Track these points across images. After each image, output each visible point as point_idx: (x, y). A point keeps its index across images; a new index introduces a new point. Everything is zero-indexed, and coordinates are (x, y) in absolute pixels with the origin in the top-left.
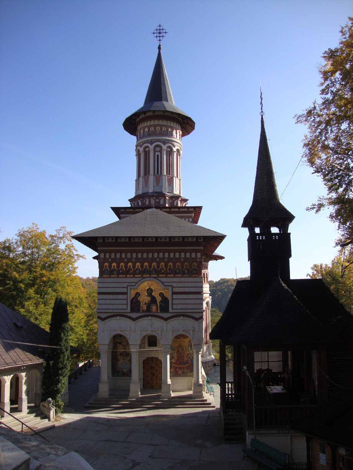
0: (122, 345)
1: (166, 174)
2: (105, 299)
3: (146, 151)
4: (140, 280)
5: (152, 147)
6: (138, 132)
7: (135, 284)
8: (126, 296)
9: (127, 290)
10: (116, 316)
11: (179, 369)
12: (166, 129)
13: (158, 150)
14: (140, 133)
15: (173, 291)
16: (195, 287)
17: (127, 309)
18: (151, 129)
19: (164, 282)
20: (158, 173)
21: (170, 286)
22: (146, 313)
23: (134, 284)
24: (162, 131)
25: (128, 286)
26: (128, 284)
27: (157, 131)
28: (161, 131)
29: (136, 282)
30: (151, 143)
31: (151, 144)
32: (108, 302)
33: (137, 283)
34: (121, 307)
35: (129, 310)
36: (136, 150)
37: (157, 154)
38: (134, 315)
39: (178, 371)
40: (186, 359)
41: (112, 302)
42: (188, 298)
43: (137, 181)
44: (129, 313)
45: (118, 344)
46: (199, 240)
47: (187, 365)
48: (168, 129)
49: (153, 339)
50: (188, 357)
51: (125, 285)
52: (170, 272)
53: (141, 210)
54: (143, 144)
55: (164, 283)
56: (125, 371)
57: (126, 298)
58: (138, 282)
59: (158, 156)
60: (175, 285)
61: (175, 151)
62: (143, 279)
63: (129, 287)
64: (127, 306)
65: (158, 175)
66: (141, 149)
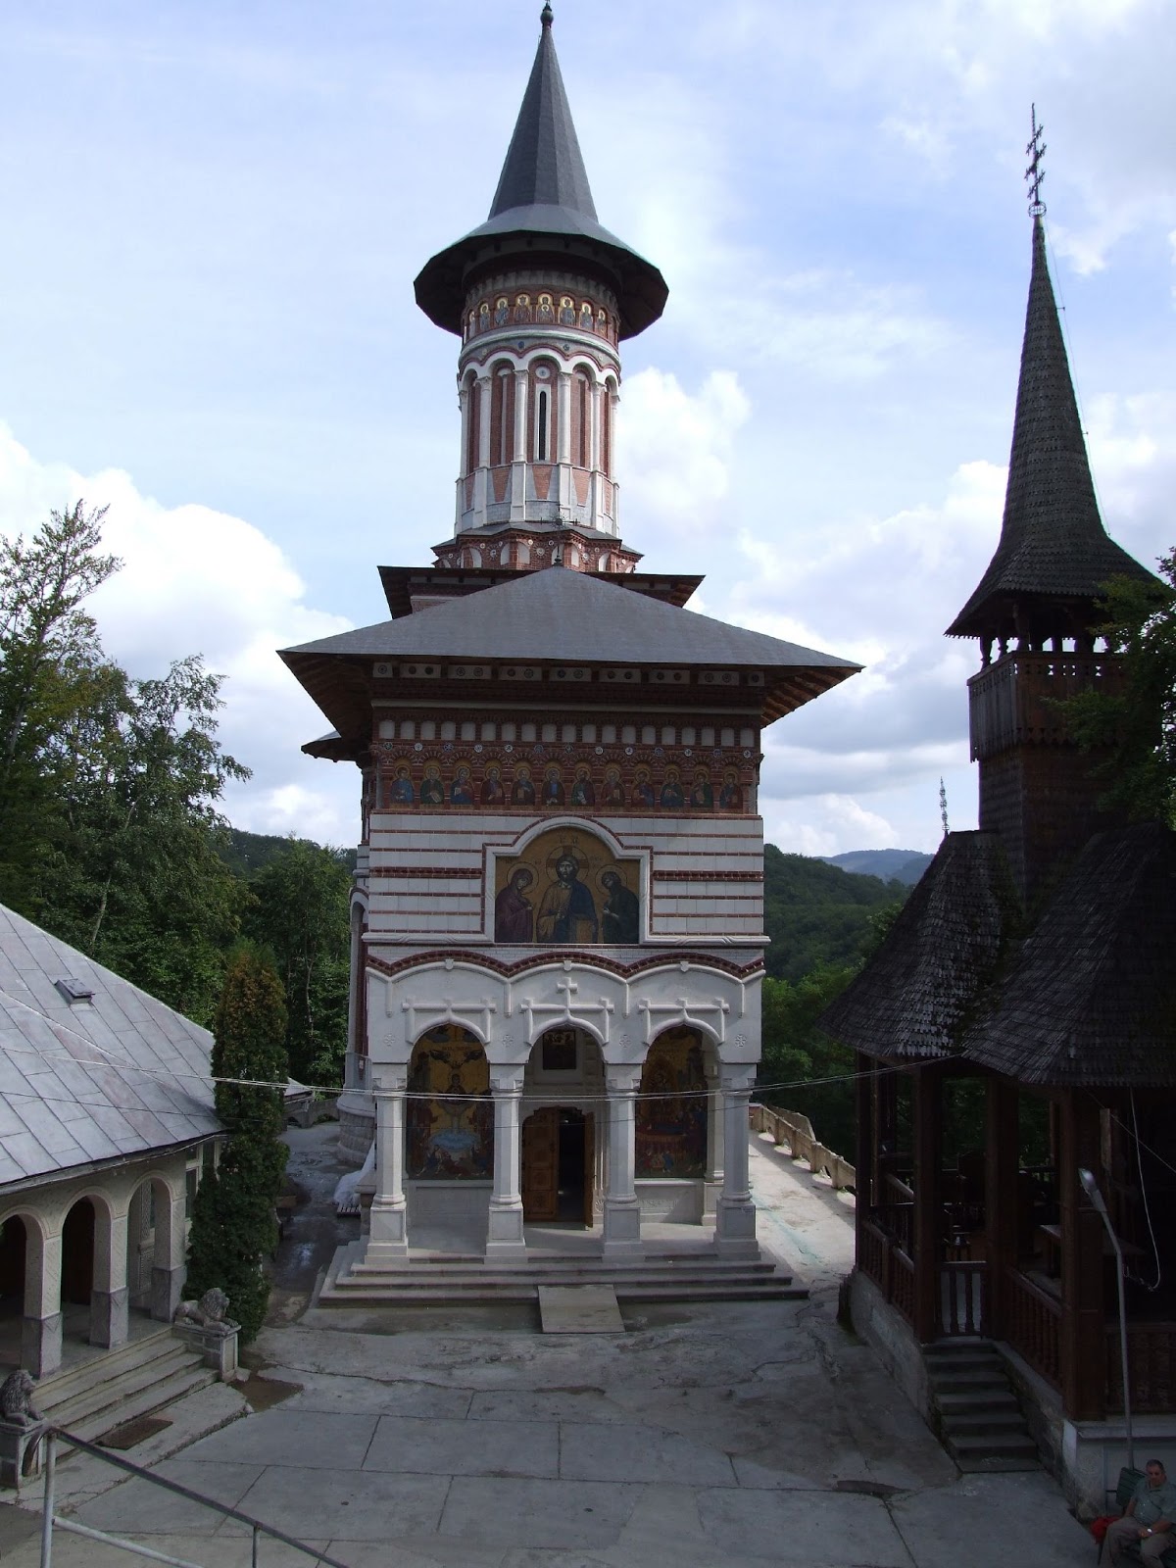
0: (446, 1062)
1: (572, 460)
2: (398, 894)
3: (501, 379)
4: (533, 825)
5: (522, 364)
6: (471, 311)
7: (515, 837)
8: (478, 882)
9: (484, 863)
10: (442, 956)
11: (656, 1151)
12: (571, 303)
13: (542, 377)
14: (478, 316)
15: (654, 869)
16: (736, 854)
17: (482, 931)
18: (519, 300)
19: (621, 834)
20: (542, 456)
21: (644, 848)
22: (553, 947)
23: (510, 839)
24: (560, 309)
25: (485, 845)
26: (486, 839)
27: (540, 307)
28: (556, 311)
29: (517, 830)
30: (520, 351)
31: (520, 356)
32: (409, 903)
33: (519, 835)
34: (459, 923)
35: (489, 935)
36: (459, 377)
37: (539, 388)
38: (509, 955)
39: (651, 1157)
40: (681, 1114)
41: (427, 904)
42: (709, 894)
43: (466, 484)
44: (491, 946)
45: (431, 1059)
46: (751, 684)
47: (684, 1135)
48: (581, 306)
49: (563, 1042)
50: (688, 1107)
51: (477, 842)
52: (643, 796)
53: (487, 581)
54: (490, 354)
55: (620, 837)
56: (455, 1157)
57: (479, 891)
58: (524, 832)
59: (543, 395)
60: (659, 844)
61: (599, 384)
62: (542, 821)
63: (490, 850)
64: (483, 919)
65: (542, 462)
66: (483, 372)
